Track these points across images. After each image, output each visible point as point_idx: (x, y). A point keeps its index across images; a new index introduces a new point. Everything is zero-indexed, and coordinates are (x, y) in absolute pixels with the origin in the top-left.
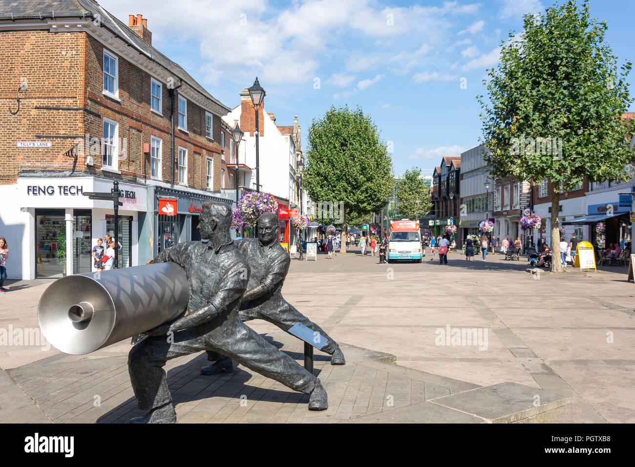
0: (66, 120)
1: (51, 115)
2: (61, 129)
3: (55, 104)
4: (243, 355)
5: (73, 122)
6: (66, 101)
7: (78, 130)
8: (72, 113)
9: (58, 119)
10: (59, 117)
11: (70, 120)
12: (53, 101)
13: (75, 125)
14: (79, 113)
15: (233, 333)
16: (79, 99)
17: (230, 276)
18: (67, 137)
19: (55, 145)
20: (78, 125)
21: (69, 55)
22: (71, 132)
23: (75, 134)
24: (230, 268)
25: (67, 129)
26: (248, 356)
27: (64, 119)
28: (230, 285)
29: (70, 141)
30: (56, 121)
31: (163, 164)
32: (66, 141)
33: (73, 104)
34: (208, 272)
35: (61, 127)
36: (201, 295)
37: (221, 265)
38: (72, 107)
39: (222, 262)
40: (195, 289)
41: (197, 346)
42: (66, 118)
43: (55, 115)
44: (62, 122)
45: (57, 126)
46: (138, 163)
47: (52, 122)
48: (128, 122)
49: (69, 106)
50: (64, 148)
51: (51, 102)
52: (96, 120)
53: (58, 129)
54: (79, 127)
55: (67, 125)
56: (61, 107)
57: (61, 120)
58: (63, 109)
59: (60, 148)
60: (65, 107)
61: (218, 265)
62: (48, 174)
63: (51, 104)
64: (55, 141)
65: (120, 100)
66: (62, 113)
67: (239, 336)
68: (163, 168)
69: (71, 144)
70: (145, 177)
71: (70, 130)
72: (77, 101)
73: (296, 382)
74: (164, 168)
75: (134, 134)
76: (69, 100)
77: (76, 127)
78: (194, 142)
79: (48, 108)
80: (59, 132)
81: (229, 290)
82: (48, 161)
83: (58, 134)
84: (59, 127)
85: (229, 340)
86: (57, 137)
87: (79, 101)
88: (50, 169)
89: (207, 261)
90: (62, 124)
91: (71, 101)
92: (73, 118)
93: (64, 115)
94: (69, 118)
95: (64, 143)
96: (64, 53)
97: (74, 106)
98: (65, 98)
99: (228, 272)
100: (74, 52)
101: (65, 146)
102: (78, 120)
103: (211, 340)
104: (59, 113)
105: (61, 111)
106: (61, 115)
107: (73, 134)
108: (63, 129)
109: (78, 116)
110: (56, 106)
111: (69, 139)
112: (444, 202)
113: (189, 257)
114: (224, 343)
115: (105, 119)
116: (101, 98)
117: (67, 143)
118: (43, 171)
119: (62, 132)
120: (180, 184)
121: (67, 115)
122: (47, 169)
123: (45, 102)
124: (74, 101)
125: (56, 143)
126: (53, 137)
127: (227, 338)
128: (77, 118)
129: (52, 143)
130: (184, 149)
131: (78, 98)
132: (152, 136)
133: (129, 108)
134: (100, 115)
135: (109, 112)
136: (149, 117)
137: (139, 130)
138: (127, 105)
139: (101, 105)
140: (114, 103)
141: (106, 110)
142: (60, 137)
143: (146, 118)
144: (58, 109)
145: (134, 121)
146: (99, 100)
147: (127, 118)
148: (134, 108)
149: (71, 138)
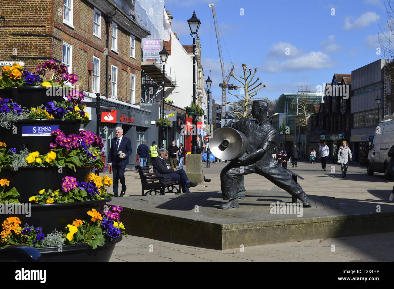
0: (37, 44)
1: (25, 41)
2: (32, 52)
3: (28, 31)
4: (273, 176)
5: (42, 46)
6: (37, 29)
7: (46, 52)
8: (42, 39)
9: (30, 43)
10: (31, 42)
11: (40, 44)
12: (26, 29)
13: (44, 48)
14: (47, 39)
15: (269, 164)
16: (48, 28)
17: (270, 135)
18: (37, 58)
19: (28, 65)
20: (46, 48)
22: (40, 54)
23: (44, 56)
24: (269, 132)
25: (37, 52)
26: (275, 176)
27: (35, 43)
28: (270, 140)
29: (39, 61)
30: (28, 45)
31: (100, 80)
32: (36, 61)
33: (43, 31)
34: (258, 134)
35: (33, 50)
36: (254, 145)
37: (264, 130)
38: (42, 34)
39: (264, 129)
40: (251, 142)
41: (252, 170)
42: (36, 42)
43: (27, 40)
44: (33, 46)
45: (29, 49)
46: (84, 79)
47: (25, 46)
48: (78, 45)
49: (39, 33)
50: (35, 67)
51: (25, 29)
52: (58, 44)
53: (30, 52)
54: (47, 50)
55: (37, 48)
56: (33, 34)
57: (32, 44)
58: (35, 36)
59: (32, 67)
60: (36, 34)
61: (262, 130)
63: (24, 31)
64: (27, 61)
65: (74, 27)
66: (33, 39)
67: (271, 166)
68: (100, 83)
69: (41, 63)
70: (89, 91)
71: (40, 52)
72: (46, 29)
73: (296, 192)
74: (102, 84)
75: (82, 55)
76: (39, 29)
77: (45, 50)
78: (122, 61)
79: (22, 35)
80: (30, 54)
81: (270, 142)
83: (30, 56)
84: (31, 50)
85: (267, 168)
86: (29, 58)
87: (47, 30)
89: (256, 128)
90: (33, 47)
91: (41, 29)
92: (42, 42)
93: (35, 40)
94: (39, 42)
95: (35, 63)
97: (43, 33)
98: (37, 26)
99: (268, 133)
101: (35, 65)
102: (46, 44)
103: (259, 167)
104: (31, 38)
105: (32, 37)
106: (33, 40)
107: (42, 56)
108: (34, 52)
109: (47, 41)
110: (28, 33)
111: (39, 60)
112: (335, 117)
113: (247, 127)
114: (265, 169)
115: (64, 43)
116: (62, 26)
117: (37, 63)
119: (33, 54)
120: (112, 97)
121: (38, 41)
123: (19, 30)
124: (43, 29)
125: (28, 63)
126: (26, 58)
127: (266, 167)
128: (46, 43)
129: (25, 63)
130: (115, 67)
131: (46, 27)
132: (94, 57)
133: (79, 34)
134: (61, 41)
135: (67, 37)
136: (92, 40)
137: (85, 52)
138: (78, 31)
139: (62, 32)
140: (70, 30)
141: (65, 35)
142: (32, 58)
143: (90, 42)
144: (30, 35)
145: (82, 44)
146: (61, 28)
147: (78, 41)
148: (82, 33)
149: (40, 58)
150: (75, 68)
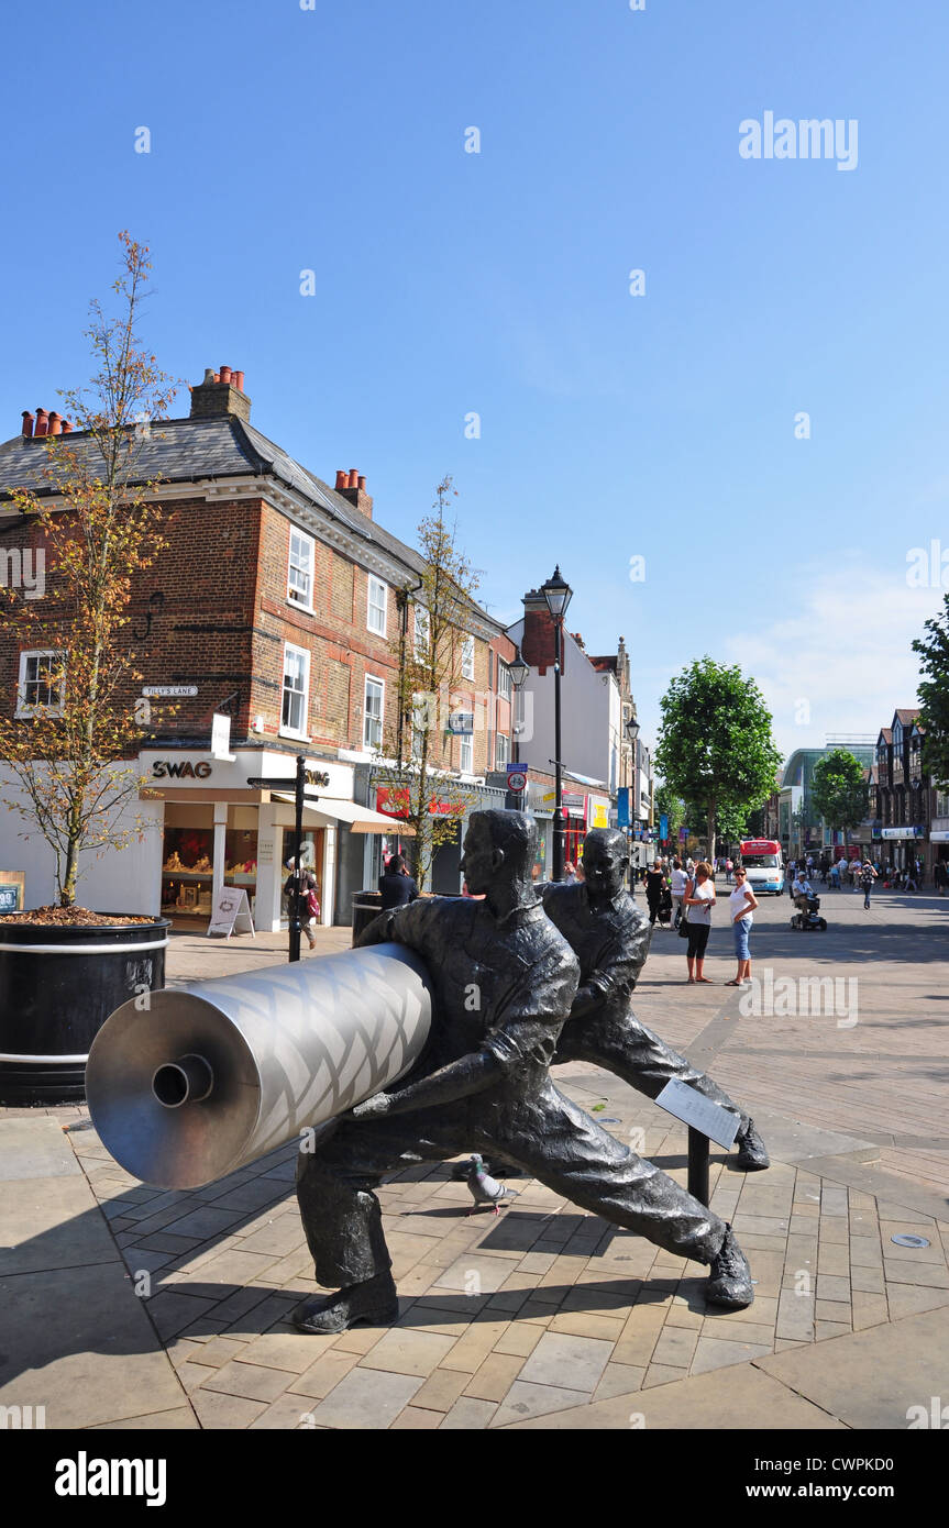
0: (224, 648)
1: (200, 641)
2: (213, 665)
3: (207, 621)
5: (234, 652)
6: (226, 617)
7: (241, 665)
8: (234, 636)
9: (210, 646)
10: (212, 644)
11: (230, 648)
12: (204, 617)
13: (238, 656)
14: (244, 636)
15: (535, 1118)
16: (246, 612)
18: (224, 679)
19: (204, 693)
20: (241, 656)
21: (234, 537)
22: (230, 669)
23: (237, 673)
25: (224, 665)
27: (220, 646)
29: (228, 685)
30: (207, 650)
31: (385, 725)
32: (221, 685)
33: (237, 620)
35: (215, 661)
38: (234, 626)
42: (222, 645)
43: (204, 641)
44: (217, 652)
45: (208, 659)
46: (341, 723)
47: (201, 653)
48: (327, 651)
49: (229, 624)
50: (218, 698)
51: (202, 616)
52: (273, 648)
53: (209, 664)
54: (243, 660)
55: (225, 657)
56: (216, 626)
57: (214, 649)
58: (220, 630)
59: (212, 697)
60: (223, 626)
62: (190, 743)
63: (200, 622)
64: (204, 685)
65: (317, 614)
66: (217, 636)
68: (383, 732)
69: (231, 689)
70: (353, 749)
71: (230, 665)
72: (244, 616)
73: (678, 1236)
74: (387, 734)
75: (335, 672)
76: (230, 615)
77: (239, 660)
79: (195, 629)
80: (210, 669)
82: (190, 721)
83: (210, 673)
84: (211, 661)
86: (207, 679)
88: (195, 734)
90: (216, 655)
91: (233, 615)
92: (234, 644)
93: (220, 640)
94: (228, 644)
95: (219, 689)
96: (226, 535)
97: (238, 624)
98: (224, 610)
100: (243, 534)
101: (220, 693)
102: (242, 648)
104: (213, 636)
105: (215, 634)
106: (216, 640)
107: (233, 673)
108: (218, 665)
109: (244, 642)
110: (207, 625)
111: (228, 682)
115: (289, 646)
116: (282, 609)
117: (224, 689)
118: (181, 738)
119: (215, 669)
121: (226, 641)
122: (188, 734)
123: (190, 618)
124: (237, 616)
125: (206, 689)
126: (200, 679)
127: (520, 1130)
128: (241, 645)
129: (199, 689)
131: (244, 610)
132: (367, 675)
133: (329, 627)
134: (279, 640)
135: (296, 633)
136: (363, 640)
137: (345, 665)
138: (326, 620)
139: (281, 622)
140: (305, 617)
141: (290, 629)
142: (212, 679)
143: (358, 645)
144: (210, 629)
145: (337, 649)
146: (279, 612)
147: (327, 642)
148: (337, 626)
149: (230, 679)
150: (318, 700)
